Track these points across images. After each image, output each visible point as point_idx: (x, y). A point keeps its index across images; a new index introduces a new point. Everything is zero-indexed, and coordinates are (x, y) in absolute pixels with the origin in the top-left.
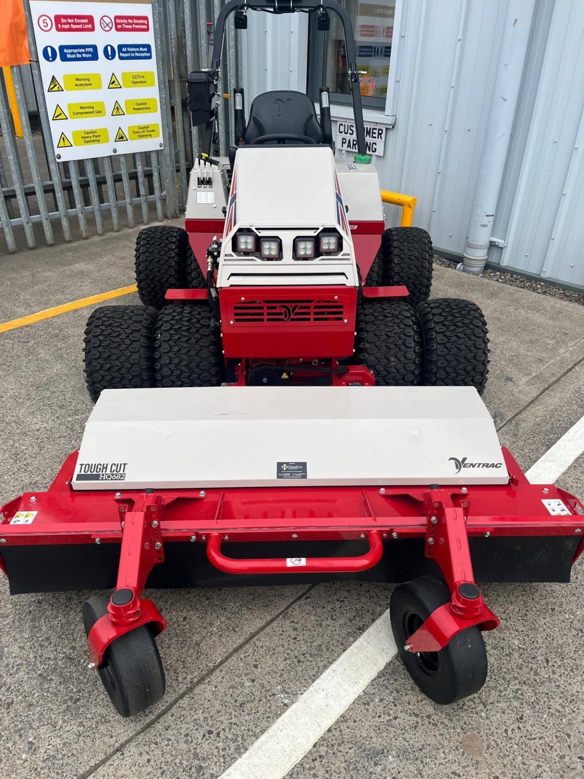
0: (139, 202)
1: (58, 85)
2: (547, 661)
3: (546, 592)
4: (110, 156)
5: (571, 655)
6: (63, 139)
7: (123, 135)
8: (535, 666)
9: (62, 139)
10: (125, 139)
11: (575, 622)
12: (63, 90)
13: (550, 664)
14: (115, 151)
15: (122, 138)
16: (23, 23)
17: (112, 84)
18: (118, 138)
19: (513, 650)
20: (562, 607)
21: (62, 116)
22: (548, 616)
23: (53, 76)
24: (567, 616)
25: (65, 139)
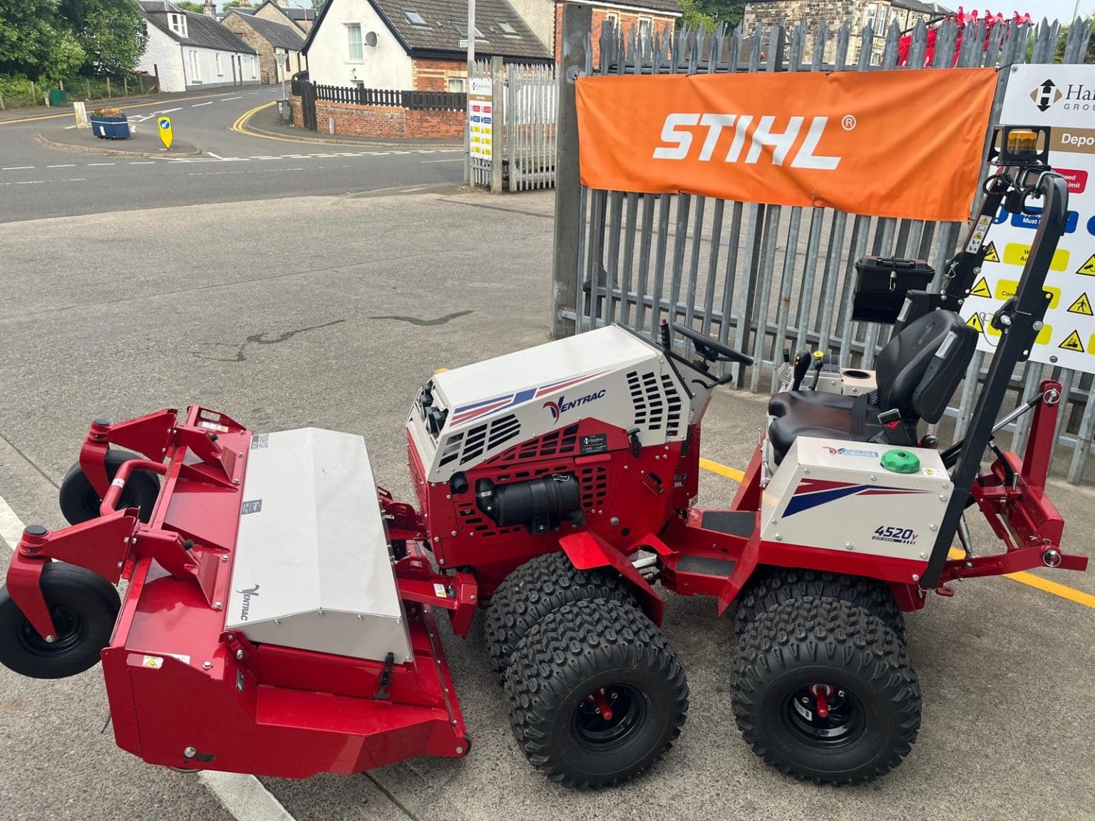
0: (1072, 446)
1: (994, 254)
2: (39, 769)
3: (108, 792)
4: (1043, 364)
5: (32, 789)
6: (975, 320)
7: (1078, 343)
8: (41, 758)
9: (972, 320)
10: (1079, 348)
11: (60, 805)
12: (999, 261)
13: (35, 770)
14: (1054, 359)
15: (1075, 345)
16: (974, 173)
17: (1086, 268)
18: (1066, 343)
19: (67, 748)
20: (83, 800)
21: (985, 293)
22: (81, 785)
23: (992, 242)
24: (71, 801)
25: (977, 321)
